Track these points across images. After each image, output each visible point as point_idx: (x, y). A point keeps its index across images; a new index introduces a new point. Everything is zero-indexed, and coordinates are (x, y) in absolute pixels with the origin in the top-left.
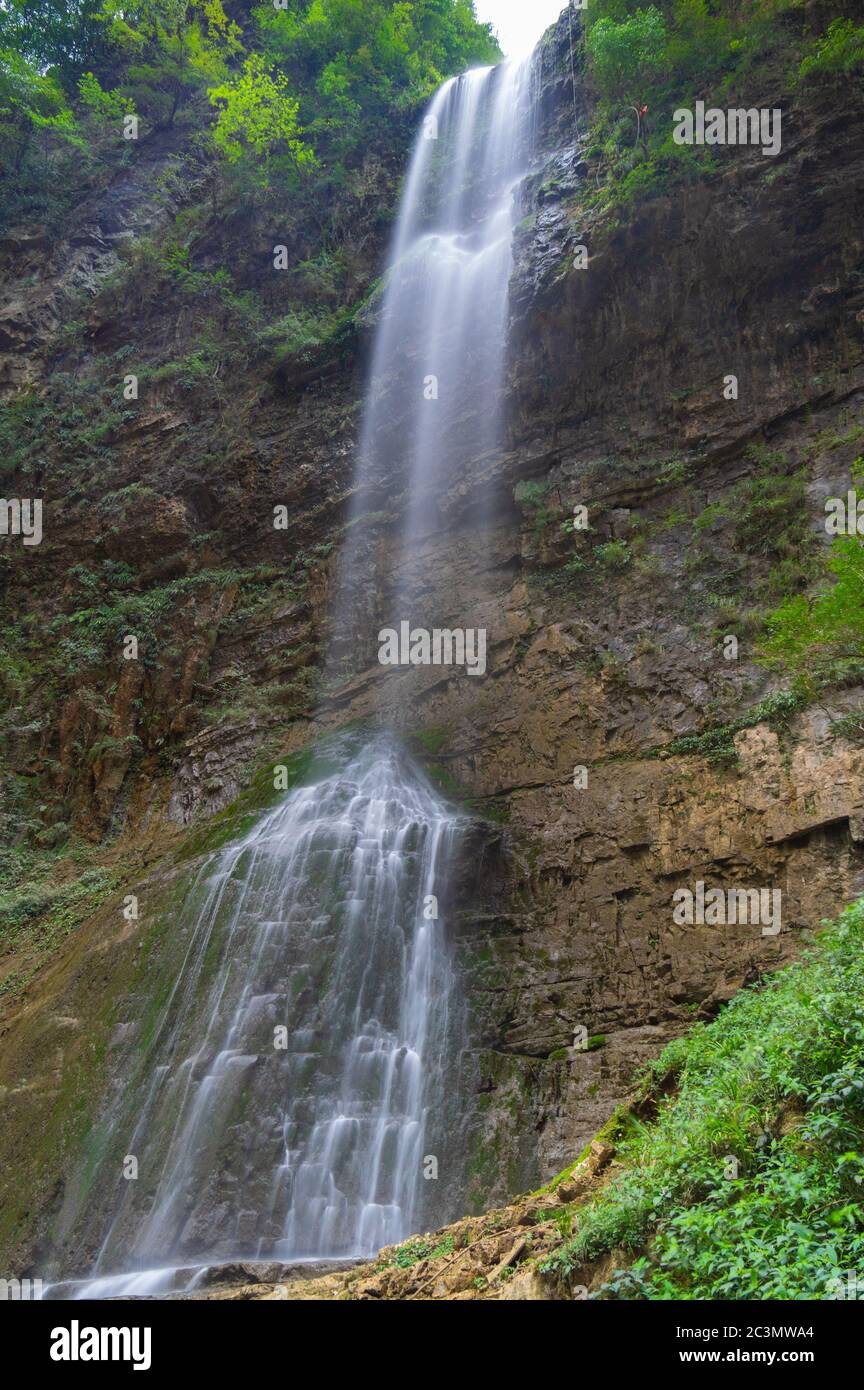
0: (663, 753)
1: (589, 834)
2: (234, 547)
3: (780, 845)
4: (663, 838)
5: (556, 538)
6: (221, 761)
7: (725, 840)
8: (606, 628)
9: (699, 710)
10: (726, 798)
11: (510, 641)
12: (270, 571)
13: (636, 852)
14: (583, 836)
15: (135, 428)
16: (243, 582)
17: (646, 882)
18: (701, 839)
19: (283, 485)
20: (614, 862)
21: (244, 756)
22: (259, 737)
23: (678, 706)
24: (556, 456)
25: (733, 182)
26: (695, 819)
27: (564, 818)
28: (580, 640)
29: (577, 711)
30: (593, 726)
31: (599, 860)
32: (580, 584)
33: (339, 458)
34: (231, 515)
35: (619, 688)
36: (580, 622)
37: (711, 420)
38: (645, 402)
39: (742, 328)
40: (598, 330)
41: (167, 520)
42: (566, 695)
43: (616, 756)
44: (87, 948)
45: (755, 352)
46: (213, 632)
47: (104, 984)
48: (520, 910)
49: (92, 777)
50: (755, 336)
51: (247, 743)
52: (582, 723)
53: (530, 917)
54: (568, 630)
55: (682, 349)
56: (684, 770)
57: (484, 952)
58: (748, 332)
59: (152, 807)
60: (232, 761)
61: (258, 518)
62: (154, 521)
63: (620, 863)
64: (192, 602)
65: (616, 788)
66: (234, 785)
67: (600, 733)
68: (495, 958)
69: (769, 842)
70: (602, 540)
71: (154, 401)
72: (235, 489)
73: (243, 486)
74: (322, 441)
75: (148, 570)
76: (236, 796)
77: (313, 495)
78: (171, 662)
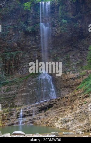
2: (22, 49)
4: (63, 78)
5: (54, 56)
10: (66, 76)
19: (27, 44)
20: (60, 79)
24: (53, 49)
33: (33, 43)
34: (21, 46)
39: (67, 43)
41: (15, 45)
46: (21, 57)
59: (17, 73)
60: (25, 69)
61: (24, 47)
64: (18, 54)
70: (57, 57)
71: (11, 31)
72: (22, 43)
73: (23, 43)
74: (31, 40)
75: (13, 50)
76: (26, 73)
77: (30, 46)
78: (17, 60)
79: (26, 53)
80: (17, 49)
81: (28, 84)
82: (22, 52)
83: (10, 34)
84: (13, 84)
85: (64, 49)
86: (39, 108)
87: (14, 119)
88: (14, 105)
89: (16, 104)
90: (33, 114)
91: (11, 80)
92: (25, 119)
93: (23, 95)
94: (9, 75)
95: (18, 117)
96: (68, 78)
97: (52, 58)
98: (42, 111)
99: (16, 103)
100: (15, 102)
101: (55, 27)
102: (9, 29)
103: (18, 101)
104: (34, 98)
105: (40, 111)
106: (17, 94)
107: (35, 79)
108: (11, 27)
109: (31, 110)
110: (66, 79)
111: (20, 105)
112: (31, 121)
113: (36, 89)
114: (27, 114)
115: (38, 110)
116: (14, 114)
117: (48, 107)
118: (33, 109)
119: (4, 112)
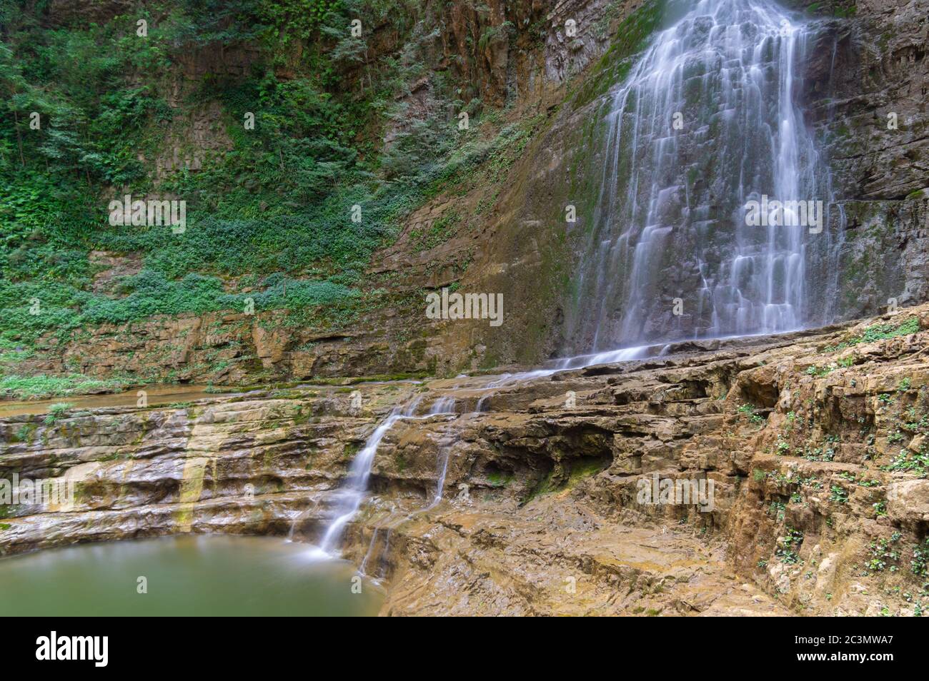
6: (578, 25)
44: (529, 178)
47: (550, 198)
48: (872, 90)
49: (486, 60)
53: (882, 94)
57: (841, 130)
59: (533, 73)
60: (587, 22)
66: (592, 42)
68: (852, 133)
81: (534, 168)
84: (477, 177)
86: (491, 442)
87: (311, 490)
88: (420, 358)
89: (433, 347)
90: (435, 484)
91: (478, 148)
93: (487, 273)
94: (480, 109)
95: (343, 470)
98: (508, 475)
99: (438, 339)
100: (436, 333)
104: (549, 313)
106: (471, 266)
109: (426, 444)
111: (456, 358)
114: (399, 471)
115: (478, 455)
116: (329, 446)
117: (557, 455)
118: (450, 440)
119: (276, 418)
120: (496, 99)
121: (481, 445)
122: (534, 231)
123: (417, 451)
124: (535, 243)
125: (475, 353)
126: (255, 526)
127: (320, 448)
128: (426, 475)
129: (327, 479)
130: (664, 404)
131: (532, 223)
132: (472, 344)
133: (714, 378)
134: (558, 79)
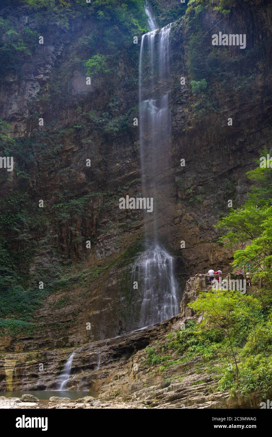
0: (211, 242)
1: (198, 258)
2: (100, 186)
3: (230, 259)
4: (211, 258)
5: (186, 193)
6: (108, 242)
7: (221, 258)
8: (198, 215)
9: (217, 234)
10: (222, 251)
11: (178, 217)
12: (112, 193)
13: (206, 261)
14: (197, 258)
15: (64, 150)
16: (104, 196)
17: (209, 266)
18: (218, 258)
19: (112, 170)
20: (203, 263)
21: (114, 241)
22: (117, 236)
23: (213, 233)
24: (184, 171)
25: (222, 114)
26: (216, 255)
27: (193, 255)
28: (193, 217)
29: (193, 233)
30: (197, 236)
31: (200, 262)
32: (192, 204)
33: (127, 163)
34: (98, 177)
35: (202, 229)
36: (193, 213)
37: (218, 167)
38: (204, 160)
39: (224, 145)
40: (193, 143)
41: (81, 179)
42: (191, 229)
43: (202, 242)
44: (105, 286)
45: (227, 152)
46: (99, 210)
47: (114, 292)
48: (187, 272)
50: (227, 148)
51: (115, 238)
52: (195, 235)
53: (189, 273)
54: (190, 215)
55: (212, 148)
56: (214, 245)
57: (182, 280)
58: (225, 147)
59: (91, 254)
60: (111, 242)
61: (106, 178)
62: (77, 179)
63: (204, 263)
64: (91, 202)
65: (202, 249)
66: (113, 248)
67: (198, 238)
69: (228, 259)
70: (196, 194)
71: (68, 141)
72: (98, 170)
73: (100, 169)
74: (121, 158)
75: (76, 192)
76: (115, 251)
77: (121, 173)
78: (89, 218)
79: (111, 196)
80: (87, 188)
81: (106, 283)
82: (100, 194)
83: (66, 151)
84: (75, 286)
85: (218, 165)
86: (114, 350)
87: (50, 377)
88: (67, 342)
89: (72, 339)
90: (97, 365)
91: (74, 276)
92: (75, 377)
93: (91, 314)
94: (71, 263)
95: (60, 370)
96: (225, 258)
97: (182, 199)
98: (120, 356)
99: (73, 336)
100: (71, 334)
101: (182, 104)
102: (63, 137)
103: (78, 331)
104: (117, 323)
105: (115, 356)
106: (81, 313)
107: (125, 268)
108: (67, 132)
109: (92, 355)
110: (221, 259)
111: (82, 341)
112: (86, 383)
113: (123, 298)
114: (83, 364)
115: (110, 354)
116: (52, 364)
117: (135, 347)
118: (100, 353)
119: (29, 358)
120: (78, 260)
121: (112, 351)
122: (109, 301)
123: (90, 357)
124: (109, 304)
125: (90, 338)
126: (34, 388)
127: (49, 365)
128: (94, 363)
129: (53, 374)
130: (160, 329)
131: (108, 299)
132: (88, 335)
133: (169, 322)
134: (100, 257)
